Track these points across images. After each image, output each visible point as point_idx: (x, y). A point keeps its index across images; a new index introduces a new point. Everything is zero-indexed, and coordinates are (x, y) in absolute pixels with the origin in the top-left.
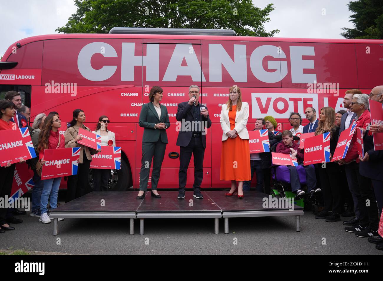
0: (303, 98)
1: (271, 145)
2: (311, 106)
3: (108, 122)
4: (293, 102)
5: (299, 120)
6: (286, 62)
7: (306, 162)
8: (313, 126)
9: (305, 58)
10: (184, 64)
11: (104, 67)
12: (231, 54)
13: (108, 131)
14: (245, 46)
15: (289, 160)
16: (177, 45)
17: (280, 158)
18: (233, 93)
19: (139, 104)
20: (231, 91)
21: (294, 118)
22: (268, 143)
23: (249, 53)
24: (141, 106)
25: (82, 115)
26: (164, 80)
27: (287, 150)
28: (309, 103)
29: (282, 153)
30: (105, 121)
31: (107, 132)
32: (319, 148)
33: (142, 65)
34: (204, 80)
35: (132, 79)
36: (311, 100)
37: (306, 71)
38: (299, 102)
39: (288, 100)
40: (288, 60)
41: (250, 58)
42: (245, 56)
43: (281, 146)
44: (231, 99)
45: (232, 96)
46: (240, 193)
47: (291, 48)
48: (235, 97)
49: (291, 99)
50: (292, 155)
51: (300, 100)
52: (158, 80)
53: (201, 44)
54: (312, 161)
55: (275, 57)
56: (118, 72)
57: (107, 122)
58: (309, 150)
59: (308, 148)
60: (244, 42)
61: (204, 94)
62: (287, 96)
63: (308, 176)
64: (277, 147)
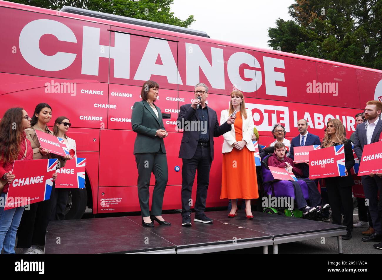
0: (277, 111)
1: (262, 158)
2: (283, 119)
3: (70, 125)
4: (267, 114)
5: (283, 133)
6: (260, 72)
7: (313, 176)
8: (305, 139)
9: (277, 70)
10: (159, 61)
11: (59, 54)
12: (209, 57)
13: (67, 137)
14: (222, 50)
15: (287, 174)
16: (150, 38)
17: (279, 173)
18: (235, 97)
19: (104, 105)
20: (233, 96)
21: (279, 131)
22: (258, 156)
23: (226, 58)
24: (107, 107)
25: (46, 113)
26: (136, 78)
27: (281, 164)
28: (281, 116)
29: (278, 167)
30: (66, 124)
31: (66, 139)
32: (330, 161)
33: (108, 57)
34: (181, 83)
35: (96, 73)
36: (283, 113)
37: (278, 83)
38: (273, 114)
39: (263, 112)
40: (262, 70)
41: (227, 64)
42: (222, 61)
43: (274, 159)
44: (233, 104)
45: (234, 101)
46: (249, 213)
47: (265, 58)
48: (238, 102)
49: (266, 111)
50: (288, 169)
51: (273, 112)
52: (128, 78)
53: (177, 42)
54: (322, 175)
55: (250, 66)
56: (78, 63)
57: (68, 126)
58: (315, 163)
59: (315, 161)
60: (221, 46)
61: (180, 99)
62: (262, 107)
63: (312, 191)
64: (269, 160)
